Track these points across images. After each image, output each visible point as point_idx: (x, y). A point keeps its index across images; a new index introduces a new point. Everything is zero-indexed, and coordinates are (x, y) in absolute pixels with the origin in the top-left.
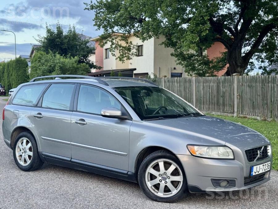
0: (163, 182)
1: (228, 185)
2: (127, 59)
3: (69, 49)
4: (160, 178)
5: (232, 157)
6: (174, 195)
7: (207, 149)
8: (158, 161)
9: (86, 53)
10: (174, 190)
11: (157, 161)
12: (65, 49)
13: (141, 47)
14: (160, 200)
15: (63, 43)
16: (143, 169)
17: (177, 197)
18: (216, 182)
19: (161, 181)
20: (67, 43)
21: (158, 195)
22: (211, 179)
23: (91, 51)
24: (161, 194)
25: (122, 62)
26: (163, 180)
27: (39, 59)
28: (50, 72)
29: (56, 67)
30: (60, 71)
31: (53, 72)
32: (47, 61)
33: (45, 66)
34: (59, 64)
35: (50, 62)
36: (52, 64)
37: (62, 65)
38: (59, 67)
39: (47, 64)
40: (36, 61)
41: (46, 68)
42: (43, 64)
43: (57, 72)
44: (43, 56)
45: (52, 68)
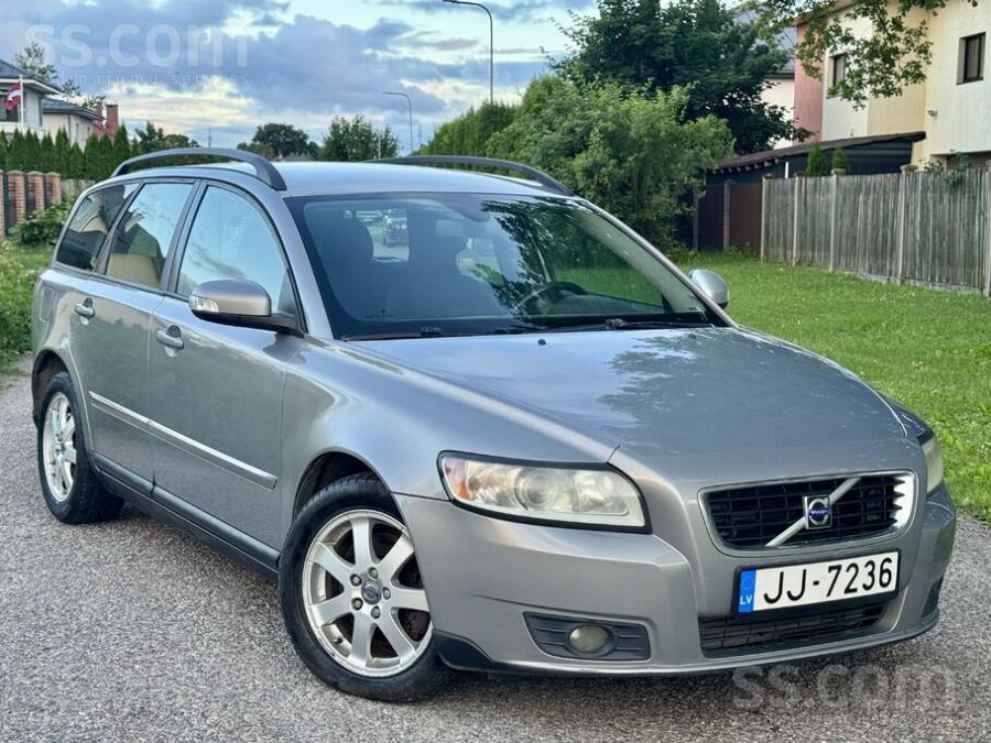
0: (367, 609)
1: (607, 649)
2: (875, 92)
3: (682, 62)
4: (357, 593)
5: (639, 522)
6: (405, 668)
7: (521, 475)
8: (351, 516)
9: (746, 76)
10: (405, 649)
11: (346, 519)
12: (669, 63)
13: (977, 41)
14: (347, 688)
15: (661, 41)
16: (292, 549)
17: (412, 682)
18: (551, 628)
19: (357, 603)
20: (675, 37)
21: (346, 666)
22: (524, 614)
23: (771, 68)
24: (357, 663)
25: (854, 103)
26: (367, 601)
27: (536, 105)
28: (572, 152)
29: (592, 135)
30: (605, 148)
31: (580, 152)
32: (562, 111)
33: (554, 130)
34: (604, 122)
35: (570, 116)
36: (579, 122)
37: (611, 126)
38: (601, 132)
39: (561, 123)
40: (528, 111)
41: (555, 137)
42: (551, 124)
43: (596, 153)
44: (550, 93)
45: (578, 137)
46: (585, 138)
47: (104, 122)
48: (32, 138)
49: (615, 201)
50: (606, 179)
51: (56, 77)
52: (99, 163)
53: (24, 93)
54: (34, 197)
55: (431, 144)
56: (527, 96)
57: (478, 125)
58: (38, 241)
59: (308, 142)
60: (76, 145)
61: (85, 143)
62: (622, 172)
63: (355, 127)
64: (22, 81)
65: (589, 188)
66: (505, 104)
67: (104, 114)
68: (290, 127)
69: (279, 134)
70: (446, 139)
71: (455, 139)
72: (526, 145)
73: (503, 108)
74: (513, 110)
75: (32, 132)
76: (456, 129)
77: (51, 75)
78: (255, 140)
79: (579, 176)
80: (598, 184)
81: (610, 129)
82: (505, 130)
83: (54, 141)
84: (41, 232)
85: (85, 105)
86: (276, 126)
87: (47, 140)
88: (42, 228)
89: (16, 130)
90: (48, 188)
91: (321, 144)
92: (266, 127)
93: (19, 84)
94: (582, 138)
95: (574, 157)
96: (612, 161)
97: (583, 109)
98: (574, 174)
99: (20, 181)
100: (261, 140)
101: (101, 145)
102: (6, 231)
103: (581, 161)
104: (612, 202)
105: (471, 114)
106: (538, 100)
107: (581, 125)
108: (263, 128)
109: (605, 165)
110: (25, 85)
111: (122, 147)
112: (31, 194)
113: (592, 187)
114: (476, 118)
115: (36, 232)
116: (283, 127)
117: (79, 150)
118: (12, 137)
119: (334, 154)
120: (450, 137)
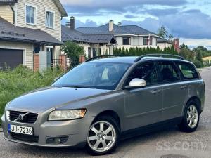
53: (151, 38)
87: (155, 49)
118: (146, 49)
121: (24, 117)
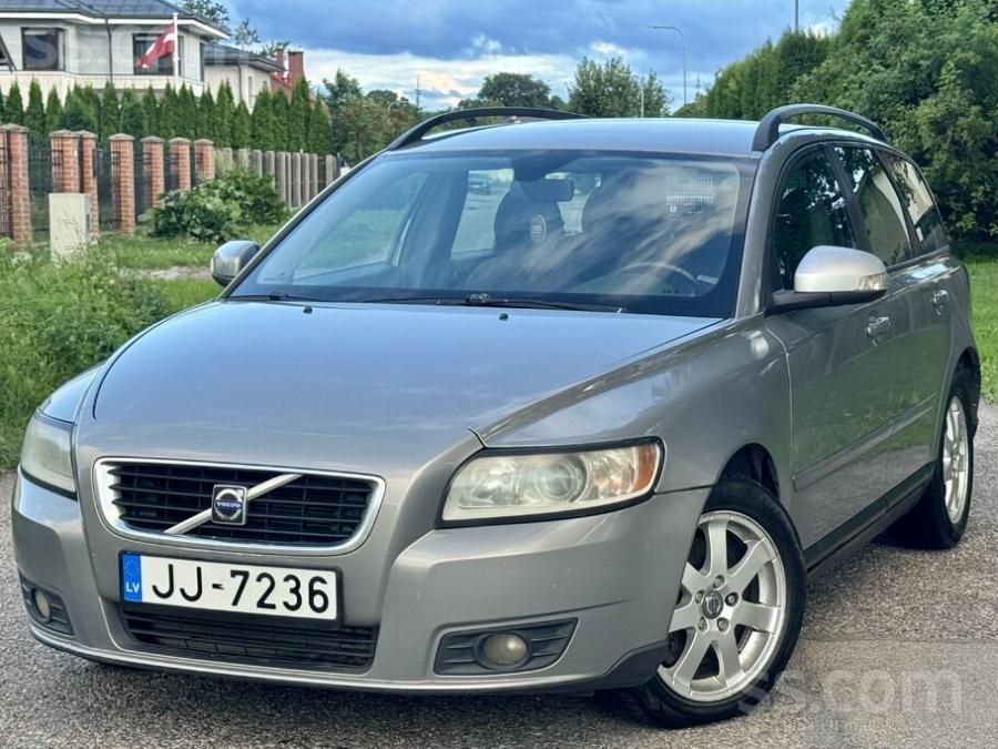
27: (862, 32)
28: (914, 97)
29: (944, 71)
30: (963, 89)
31: (925, 97)
32: (898, 38)
33: (887, 67)
34: (963, 50)
35: (912, 46)
36: (926, 52)
37: (974, 58)
38: (958, 67)
39: (898, 56)
40: (848, 41)
41: (890, 76)
42: (883, 57)
43: (949, 97)
44: (882, 15)
45: (924, 75)
46: (934, 76)
47: (285, 75)
48: (186, 95)
49: (977, 166)
50: (965, 134)
51: (227, 19)
52: (272, 126)
53: (180, 37)
54: (178, 171)
55: (712, 94)
56: (847, 19)
57: (776, 65)
58: (176, 231)
59: (550, 97)
60: (242, 103)
61: (254, 101)
62: (989, 123)
63: (610, 74)
64: (177, 22)
65: (940, 147)
66: (816, 34)
67: (286, 64)
68: (527, 77)
69: (512, 85)
70: (732, 85)
71: (744, 84)
72: (846, 89)
73: (813, 40)
74: (826, 42)
75: (188, 88)
76: (747, 71)
77: (222, 16)
78: (481, 95)
79: (924, 131)
80: (954, 142)
81: (973, 61)
82: (815, 70)
83: (215, 98)
84: (179, 219)
85: (264, 54)
86: (509, 76)
87: (207, 97)
88: (182, 213)
89: (168, 86)
90: (197, 160)
91: (566, 99)
92: (496, 78)
93: (173, 25)
94: (929, 76)
95: (917, 104)
96: (975, 109)
97: (931, 35)
98: (916, 127)
99: (158, 152)
100: (489, 95)
101: (275, 102)
102: (136, 219)
103: (927, 110)
104: (972, 167)
105: (767, 50)
106: (864, 25)
107: (928, 57)
108: (491, 78)
109: (962, 115)
110: (180, 28)
111: (302, 105)
112: (173, 168)
113: (944, 146)
114: (774, 54)
115: (174, 219)
116: (517, 77)
117: (246, 111)
118: (163, 95)
119: (580, 109)
120: (738, 83)
121: (253, 505)
